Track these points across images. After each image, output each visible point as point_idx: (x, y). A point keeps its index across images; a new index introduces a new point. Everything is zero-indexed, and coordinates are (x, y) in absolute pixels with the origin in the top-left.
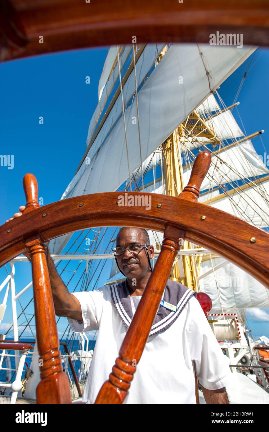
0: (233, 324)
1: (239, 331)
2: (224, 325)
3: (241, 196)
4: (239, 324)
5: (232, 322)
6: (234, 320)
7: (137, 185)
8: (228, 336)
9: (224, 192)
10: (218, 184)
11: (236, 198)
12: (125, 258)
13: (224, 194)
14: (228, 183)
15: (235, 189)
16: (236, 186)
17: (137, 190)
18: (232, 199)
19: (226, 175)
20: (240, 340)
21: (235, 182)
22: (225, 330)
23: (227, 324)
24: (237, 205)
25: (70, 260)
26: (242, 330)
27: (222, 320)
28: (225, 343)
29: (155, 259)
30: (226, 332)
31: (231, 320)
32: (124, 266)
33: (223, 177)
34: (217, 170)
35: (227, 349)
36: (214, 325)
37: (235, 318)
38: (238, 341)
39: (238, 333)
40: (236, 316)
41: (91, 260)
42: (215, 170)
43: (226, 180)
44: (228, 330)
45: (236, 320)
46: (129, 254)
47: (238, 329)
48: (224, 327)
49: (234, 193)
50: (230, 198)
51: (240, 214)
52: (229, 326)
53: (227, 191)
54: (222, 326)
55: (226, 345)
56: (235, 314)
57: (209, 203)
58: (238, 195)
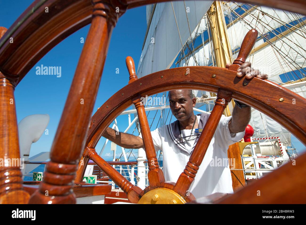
0: (277, 144)
1: (281, 149)
2: (269, 146)
3: (284, 42)
4: (282, 144)
5: (275, 143)
6: (277, 141)
7: (189, 49)
8: (272, 153)
9: (267, 40)
10: (261, 35)
11: (278, 44)
12: (176, 109)
13: (267, 42)
14: (271, 32)
15: (277, 36)
16: (278, 33)
17: (190, 53)
18: (274, 45)
19: (268, 25)
20: (283, 155)
21: (277, 29)
22: (270, 149)
23: (271, 144)
24: (280, 50)
25: (150, 111)
26: (284, 148)
27: (266, 142)
28: (269, 158)
29: (209, 104)
30: (270, 150)
31: (274, 142)
32: (176, 114)
33: (265, 27)
34: (259, 22)
35: (272, 161)
36: (260, 145)
37: (278, 140)
38: (281, 156)
39: (280, 151)
40: (279, 138)
41: (163, 109)
42: (257, 22)
43: (268, 29)
44: (272, 149)
45: (279, 141)
46: (178, 105)
47: (281, 148)
48: (269, 147)
49: (276, 40)
50: (273, 45)
51: (283, 58)
52: (273, 146)
53: (269, 39)
54: (267, 146)
55: (271, 159)
56: (278, 138)
57: (253, 53)
58: (281, 40)
